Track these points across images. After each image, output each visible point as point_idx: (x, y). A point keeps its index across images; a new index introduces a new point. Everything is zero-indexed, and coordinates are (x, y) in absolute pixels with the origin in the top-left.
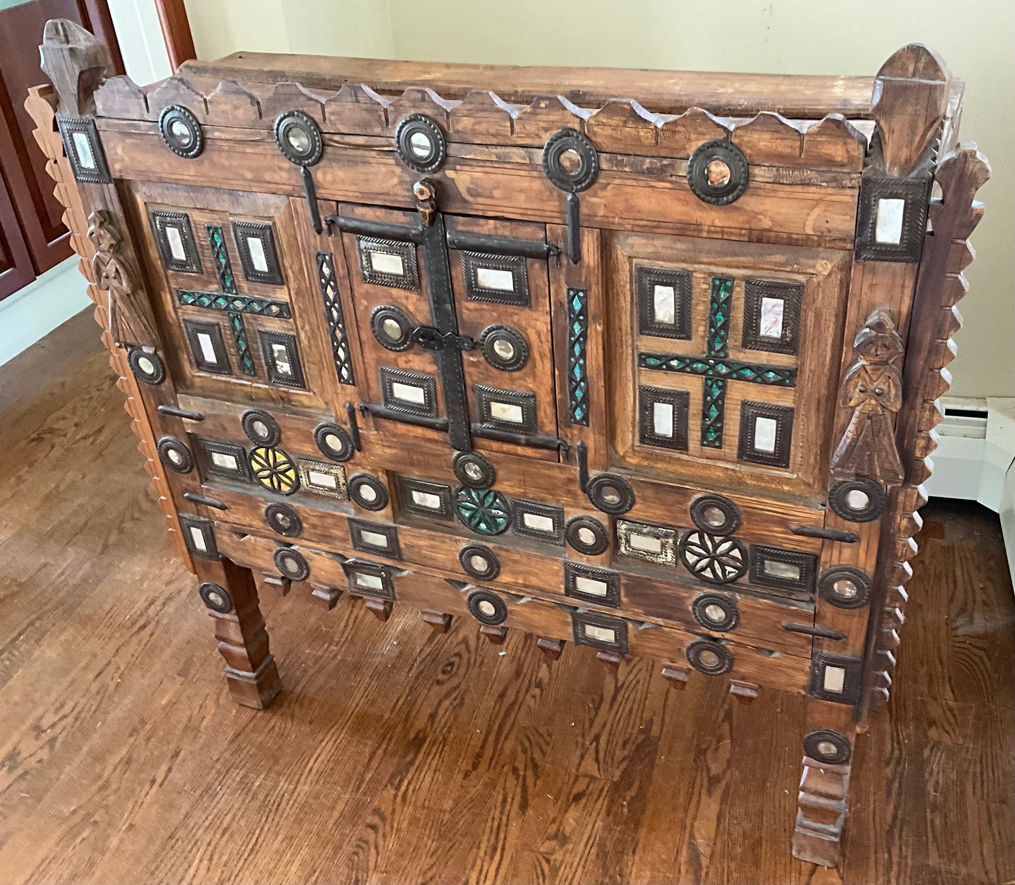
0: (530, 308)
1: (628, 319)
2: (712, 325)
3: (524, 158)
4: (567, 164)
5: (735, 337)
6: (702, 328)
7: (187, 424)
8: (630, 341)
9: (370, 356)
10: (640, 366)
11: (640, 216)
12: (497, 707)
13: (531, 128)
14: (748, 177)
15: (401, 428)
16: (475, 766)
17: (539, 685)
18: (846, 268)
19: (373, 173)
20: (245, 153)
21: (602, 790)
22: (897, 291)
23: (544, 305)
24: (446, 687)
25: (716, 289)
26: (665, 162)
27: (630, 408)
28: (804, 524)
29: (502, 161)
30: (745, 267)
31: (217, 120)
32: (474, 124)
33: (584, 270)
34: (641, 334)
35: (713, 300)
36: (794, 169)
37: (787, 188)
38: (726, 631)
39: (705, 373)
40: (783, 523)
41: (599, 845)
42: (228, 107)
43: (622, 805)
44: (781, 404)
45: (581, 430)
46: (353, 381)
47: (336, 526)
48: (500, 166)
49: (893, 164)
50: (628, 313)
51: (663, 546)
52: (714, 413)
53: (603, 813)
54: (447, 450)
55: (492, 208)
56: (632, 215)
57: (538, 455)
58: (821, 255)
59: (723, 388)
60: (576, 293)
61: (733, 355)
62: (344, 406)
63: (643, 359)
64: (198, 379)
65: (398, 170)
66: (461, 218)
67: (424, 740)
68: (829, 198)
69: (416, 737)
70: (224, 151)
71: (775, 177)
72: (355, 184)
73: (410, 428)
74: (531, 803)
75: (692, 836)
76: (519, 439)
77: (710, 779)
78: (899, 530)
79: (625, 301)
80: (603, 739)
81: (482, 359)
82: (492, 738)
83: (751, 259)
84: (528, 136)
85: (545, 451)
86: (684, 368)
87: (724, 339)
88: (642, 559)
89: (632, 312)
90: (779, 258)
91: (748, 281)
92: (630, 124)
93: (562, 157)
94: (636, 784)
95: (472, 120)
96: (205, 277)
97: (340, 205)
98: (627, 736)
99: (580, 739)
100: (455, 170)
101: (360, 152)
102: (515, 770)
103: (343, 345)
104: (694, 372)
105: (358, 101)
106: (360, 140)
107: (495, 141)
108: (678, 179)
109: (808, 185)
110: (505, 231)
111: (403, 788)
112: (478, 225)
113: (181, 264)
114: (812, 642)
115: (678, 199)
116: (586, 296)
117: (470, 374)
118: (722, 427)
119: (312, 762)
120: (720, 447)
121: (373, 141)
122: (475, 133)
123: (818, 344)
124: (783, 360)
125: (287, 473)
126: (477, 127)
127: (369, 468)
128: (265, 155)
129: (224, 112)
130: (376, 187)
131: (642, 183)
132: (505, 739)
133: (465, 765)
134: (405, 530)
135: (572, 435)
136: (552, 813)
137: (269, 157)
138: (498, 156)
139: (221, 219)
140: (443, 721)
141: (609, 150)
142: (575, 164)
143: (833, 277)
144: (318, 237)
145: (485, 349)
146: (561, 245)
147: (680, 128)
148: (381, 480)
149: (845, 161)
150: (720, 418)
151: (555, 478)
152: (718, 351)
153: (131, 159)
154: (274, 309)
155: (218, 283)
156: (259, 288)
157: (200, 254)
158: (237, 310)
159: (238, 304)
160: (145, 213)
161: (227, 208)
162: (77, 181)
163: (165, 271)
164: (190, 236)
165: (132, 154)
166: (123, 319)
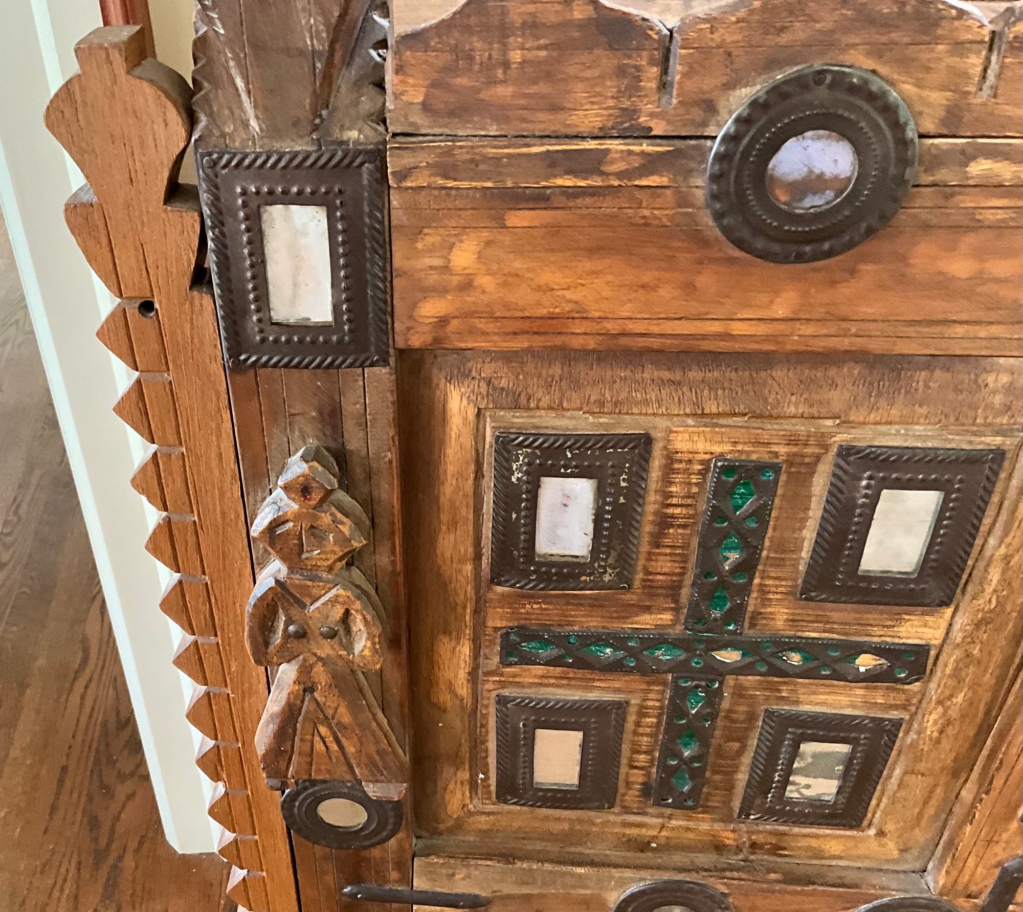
62: (998, 865)
70: (977, 227)
96: (631, 598)
113: (563, 570)
139: (793, 441)
153: (510, 279)
154: (865, 662)
155: (676, 610)
156: (835, 616)
157: (646, 539)
158: (720, 672)
159: (729, 656)
160: (468, 441)
161: (837, 407)
162: (236, 368)
163: (477, 588)
164: (636, 494)
165: (518, 264)
166: (323, 730)
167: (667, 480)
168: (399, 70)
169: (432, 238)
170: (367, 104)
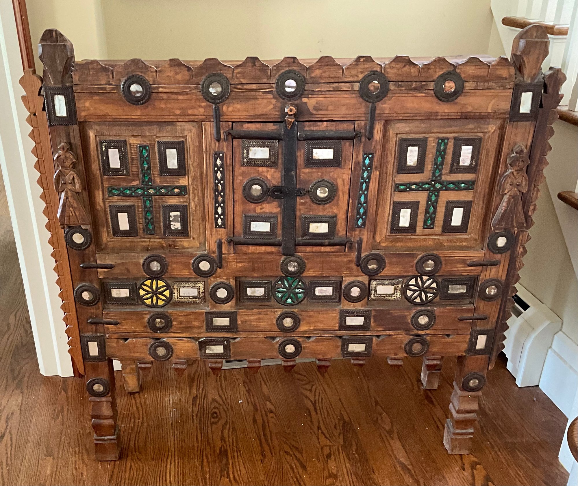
0: (341, 167)
1: (392, 167)
2: (436, 164)
3: (349, 88)
4: (372, 88)
5: (446, 169)
6: (430, 166)
7: (101, 272)
8: (391, 179)
9: (238, 209)
10: (395, 191)
11: (407, 111)
12: (256, 427)
13: (354, 72)
14: (463, 87)
15: (252, 249)
16: (264, 456)
17: (271, 412)
18: (502, 128)
19: (258, 104)
20: (178, 99)
21: (338, 450)
22: (527, 135)
23: (349, 165)
24: (220, 424)
25: (439, 145)
26: (423, 83)
27: (387, 215)
28: (474, 260)
29: (336, 90)
30: (454, 133)
31: (163, 81)
32: (322, 73)
33: (374, 143)
34: (398, 174)
35: (437, 151)
36: (484, 82)
37: (481, 91)
38: (427, 330)
39: (428, 189)
40: (464, 261)
41: (354, 474)
42: (171, 74)
43: (354, 454)
44: (466, 199)
45: (360, 231)
46: (225, 225)
47: (196, 319)
48: (334, 93)
49: (528, 77)
50: (392, 164)
51: (395, 289)
52: (431, 209)
53: (346, 459)
54: (278, 257)
55: (326, 116)
56: (403, 112)
57: (333, 250)
58: (491, 123)
59: (437, 196)
60: (368, 156)
61: (444, 178)
62: (216, 242)
63: (397, 188)
64: (111, 243)
65: (274, 101)
66: (307, 123)
67: (226, 451)
68: (500, 94)
69: (221, 451)
70: (163, 99)
71: (475, 86)
72: (247, 111)
73: (258, 247)
74: (307, 465)
75: (396, 458)
76: (325, 242)
77: (388, 432)
78: (518, 253)
79: (391, 157)
80: (323, 428)
81: (308, 200)
82: (263, 441)
83: (457, 128)
84: (351, 76)
85: (338, 247)
86: (418, 188)
87: (440, 170)
88: (383, 299)
89: (394, 163)
90: (471, 126)
91: (455, 139)
92: (407, 66)
93: (370, 86)
94: (354, 443)
95: (321, 71)
96: (130, 178)
97: (234, 124)
98: (334, 423)
99: (311, 431)
100: (308, 98)
101: (253, 93)
102: (287, 453)
103: (222, 205)
104: (424, 190)
105: (255, 66)
106: (254, 87)
107: (332, 81)
108: (429, 91)
109: (490, 89)
110: (333, 127)
111: (231, 476)
112: (317, 126)
113: (116, 171)
114: (472, 324)
115: (427, 101)
116: (373, 157)
117: (300, 210)
118: (435, 217)
119: (168, 477)
120: (433, 228)
121: (261, 86)
122: (321, 77)
123: (487, 166)
124: (469, 177)
125: (164, 293)
126: (323, 74)
127: (225, 278)
128: (190, 100)
129: (168, 76)
130: (259, 111)
131: (410, 95)
132: (271, 439)
133: (259, 457)
134: (242, 312)
135: (355, 235)
136: (320, 466)
137: (193, 101)
138: (333, 88)
139: (150, 141)
140: (231, 441)
141: (394, 80)
142: (377, 88)
143: (496, 132)
144: (217, 143)
145: (311, 194)
146: (363, 131)
147: (432, 67)
148: (231, 284)
149: (507, 76)
150: (435, 212)
151: (342, 261)
152: (438, 177)
153: (95, 108)
154: (176, 190)
155: (139, 180)
156: (168, 179)
157: (130, 163)
158: (150, 195)
159: (151, 191)
160: (94, 142)
161: (155, 134)
162: (50, 126)
163: (101, 177)
164: (126, 153)
165: (96, 106)
166: (71, 209)
167: (131, 150)
168: (74, 74)
169: (82, 101)
170: (70, 79)
